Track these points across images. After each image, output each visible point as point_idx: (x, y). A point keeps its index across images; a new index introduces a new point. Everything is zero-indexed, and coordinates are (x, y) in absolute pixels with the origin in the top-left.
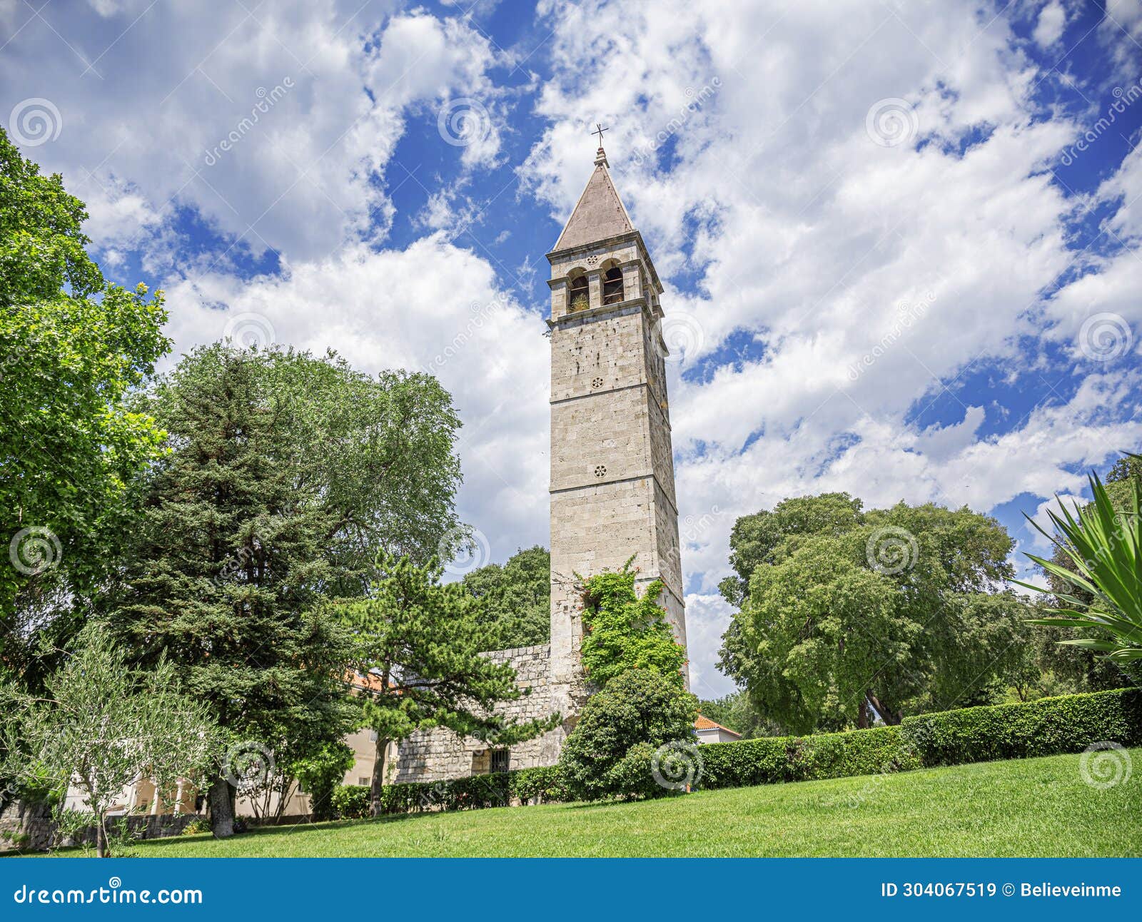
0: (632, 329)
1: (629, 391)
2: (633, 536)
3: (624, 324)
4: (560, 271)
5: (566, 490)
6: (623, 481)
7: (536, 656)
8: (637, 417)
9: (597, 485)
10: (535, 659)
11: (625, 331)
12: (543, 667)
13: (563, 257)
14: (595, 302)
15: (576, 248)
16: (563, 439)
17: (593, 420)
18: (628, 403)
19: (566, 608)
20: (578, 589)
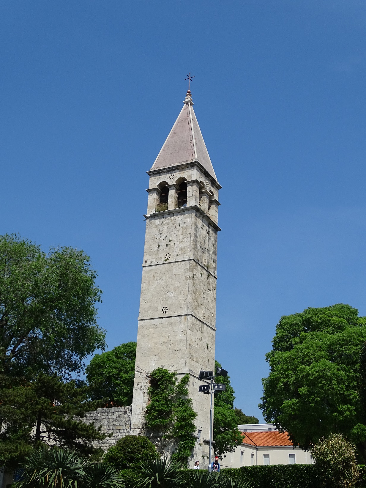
0: (189, 224)
1: (183, 262)
2: (177, 349)
3: (185, 220)
4: (154, 182)
5: (146, 319)
6: (176, 316)
7: (125, 412)
8: (186, 279)
9: (162, 318)
10: (125, 414)
11: (185, 225)
12: (128, 419)
13: (156, 174)
14: (172, 204)
15: (163, 169)
16: (148, 289)
17: (164, 279)
18: (182, 270)
19: (141, 387)
20: (148, 376)
